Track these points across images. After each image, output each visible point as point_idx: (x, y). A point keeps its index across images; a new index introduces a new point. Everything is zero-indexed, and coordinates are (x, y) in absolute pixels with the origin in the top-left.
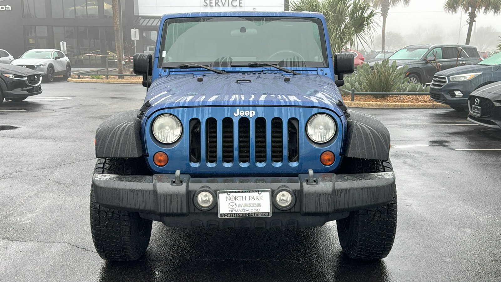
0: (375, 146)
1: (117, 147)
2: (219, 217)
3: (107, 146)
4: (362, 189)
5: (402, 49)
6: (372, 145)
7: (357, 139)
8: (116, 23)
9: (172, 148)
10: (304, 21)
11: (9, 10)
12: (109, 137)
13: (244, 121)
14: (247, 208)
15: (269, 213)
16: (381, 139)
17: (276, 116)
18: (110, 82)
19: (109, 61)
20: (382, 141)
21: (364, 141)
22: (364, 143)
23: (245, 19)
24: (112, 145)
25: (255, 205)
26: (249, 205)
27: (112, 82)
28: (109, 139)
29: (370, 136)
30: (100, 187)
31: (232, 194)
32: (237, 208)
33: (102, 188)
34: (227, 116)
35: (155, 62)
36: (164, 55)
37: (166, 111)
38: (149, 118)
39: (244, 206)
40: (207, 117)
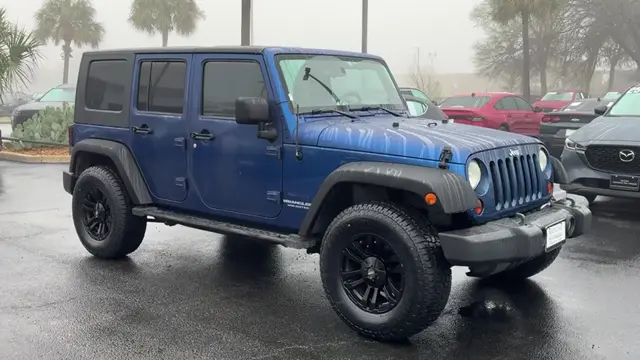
1: (462, 200)
2: (546, 250)
3: (452, 200)
5: (53, 89)
12: (449, 190)
13: (515, 158)
25: (559, 236)
31: (551, 228)
32: (553, 240)
34: (507, 156)
35: (285, 107)
36: (291, 99)
37: (474, 156)
38: (466, 165)
39: (555, 237)
40: (498, 158)
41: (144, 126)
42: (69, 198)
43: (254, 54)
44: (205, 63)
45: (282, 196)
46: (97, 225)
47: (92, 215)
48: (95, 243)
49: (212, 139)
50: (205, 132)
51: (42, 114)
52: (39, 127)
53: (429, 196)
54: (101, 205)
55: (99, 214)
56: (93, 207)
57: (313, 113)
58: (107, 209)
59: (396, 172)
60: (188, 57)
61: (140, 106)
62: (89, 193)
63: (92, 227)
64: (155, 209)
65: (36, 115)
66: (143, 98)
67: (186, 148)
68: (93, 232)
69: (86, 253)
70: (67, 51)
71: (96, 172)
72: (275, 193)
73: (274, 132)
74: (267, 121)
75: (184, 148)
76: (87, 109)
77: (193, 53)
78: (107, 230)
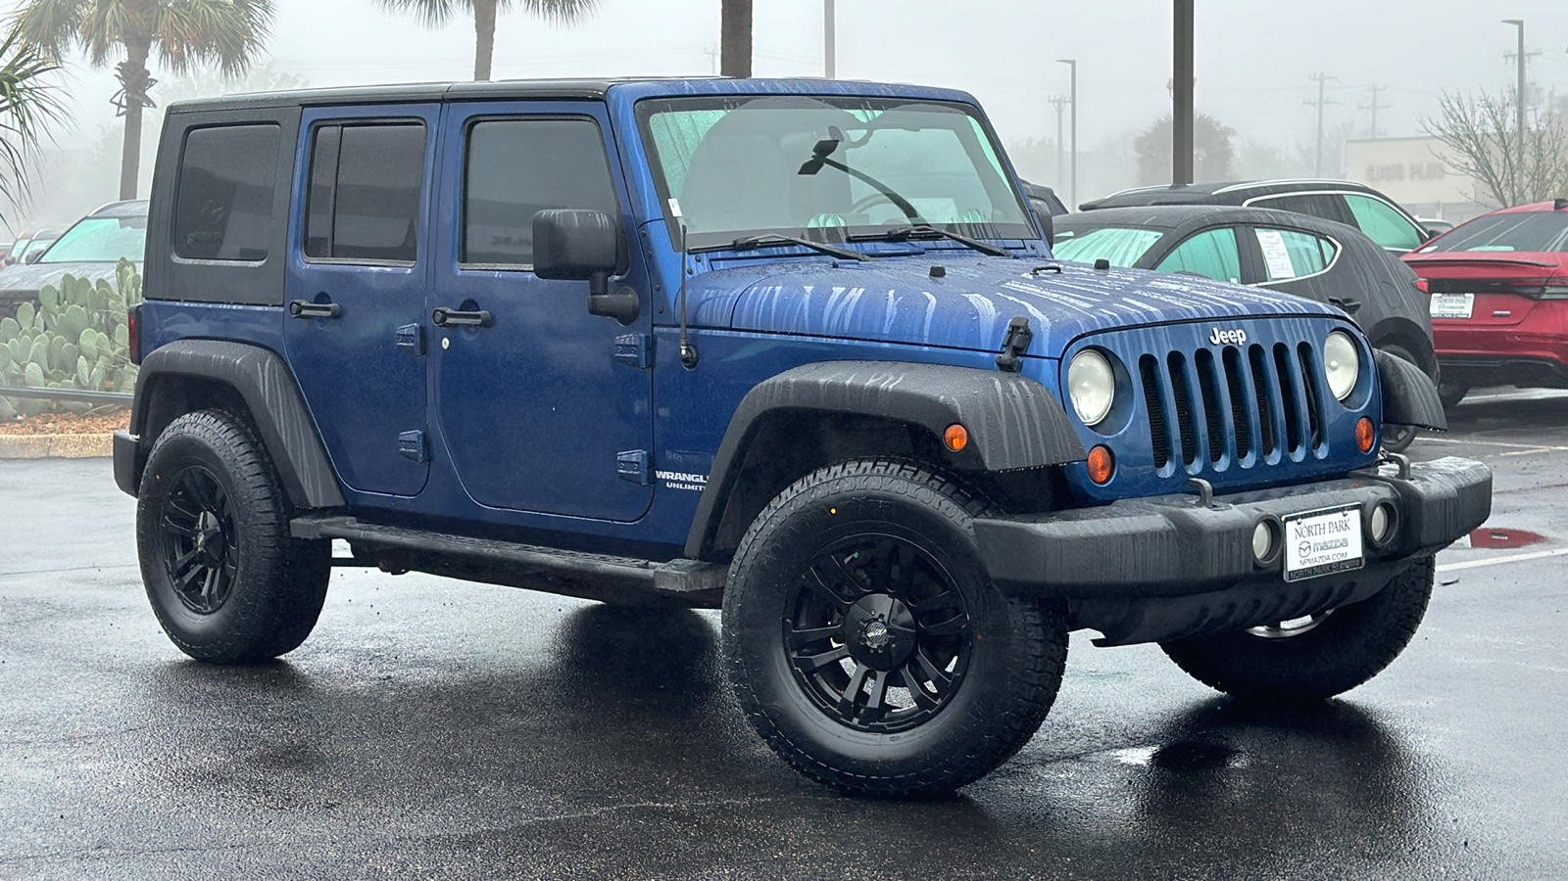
1: (1035, 441)
2: (1285, 577)
3: (1009, 440)
5: (87, 218)
9: (1120, 433)
12: (1003, 416)
13: (1230, 353)
14: (1330, 553)
15: (1360, 558)
17: (1279, 340)
24: (1021, 435)
25: (1338, 544)
26: (1329, 545)
28: (1004, 421)
30: (1057, 540)
31: (1303, 521)
32: (1313, 555)
33: (1060, 540)
34: (1200, 344)
35: (658, 234)
36: (676, 211)
37: (1090, 341)
38: (1061, 362)
39: (1322, 548)
40: (1168, 349)
41: (322, 298)
42: (129, 506)
43: (584, 99)
44: (470, 124)
45: (653, 464)
46: (203, 574)
47: (188, 545)
48: (196, 622)
49: (487, 324)
50: (470, 305)
51: (48, 300)
52: (39, 344)
53: (951, 431)
54: (211, 517)
55: (207, 542)
56: (192, 523)
57: (736, 247)
58: (227, 525)
59: (888, 380)
60: (429, 112)
61: (312, 247)
62: (181, 485)
63: (187, 579)
64: (349, 520)
65: (29, 305)
66: (319, 227)
67: (424, 353)
68: (191, 592)
69: (171, 653)
70: (135, 80)
71: (199, 427)
72: (636, 455)
73: (631, 298)
74: (611, 271)
75: (418, 352)
76: (177, 259)
77: (442, 101)
78: (225, 583)
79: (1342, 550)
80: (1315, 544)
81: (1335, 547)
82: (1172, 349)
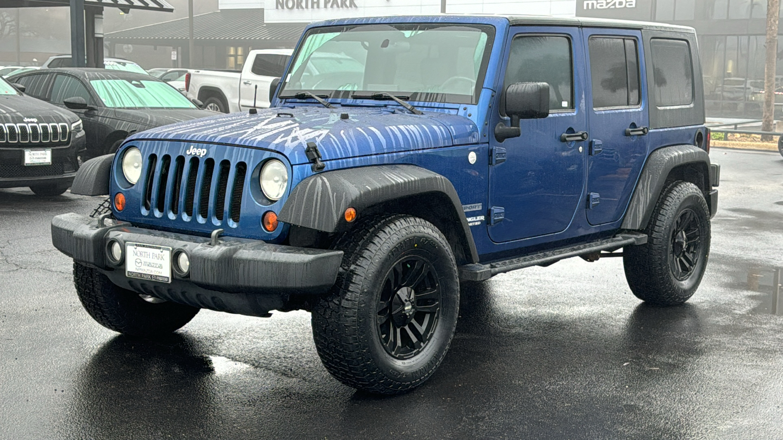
0: (318, 210)
2: (127, 275)
4: (265, 262)
6: (314, 208)
7: (296, 197)
8: (771, 27)
9: (129, 189)
10: (469, 30)
11: (631, 6)
13: (195, 160)
14: (153, 269)
15: (168, 278)
16: (332, 202)
17: (225, 158)
18: (728, 146)
19: (775, 105)
20: (332, 204)
21: (304, 200)
22: (304, 203)
23: (395, 27)
26: (152, 265)
27: (731, 147)
29: (317, 195)
31: (138, 248)
32: (143, 267)
34: (181, 153)
39: (148, 265)
40: (164, 153)
79: (159, 270)
80: (145, 262)
81: (156, 267)
82: (167, 153)
